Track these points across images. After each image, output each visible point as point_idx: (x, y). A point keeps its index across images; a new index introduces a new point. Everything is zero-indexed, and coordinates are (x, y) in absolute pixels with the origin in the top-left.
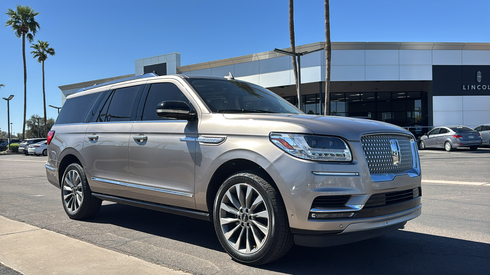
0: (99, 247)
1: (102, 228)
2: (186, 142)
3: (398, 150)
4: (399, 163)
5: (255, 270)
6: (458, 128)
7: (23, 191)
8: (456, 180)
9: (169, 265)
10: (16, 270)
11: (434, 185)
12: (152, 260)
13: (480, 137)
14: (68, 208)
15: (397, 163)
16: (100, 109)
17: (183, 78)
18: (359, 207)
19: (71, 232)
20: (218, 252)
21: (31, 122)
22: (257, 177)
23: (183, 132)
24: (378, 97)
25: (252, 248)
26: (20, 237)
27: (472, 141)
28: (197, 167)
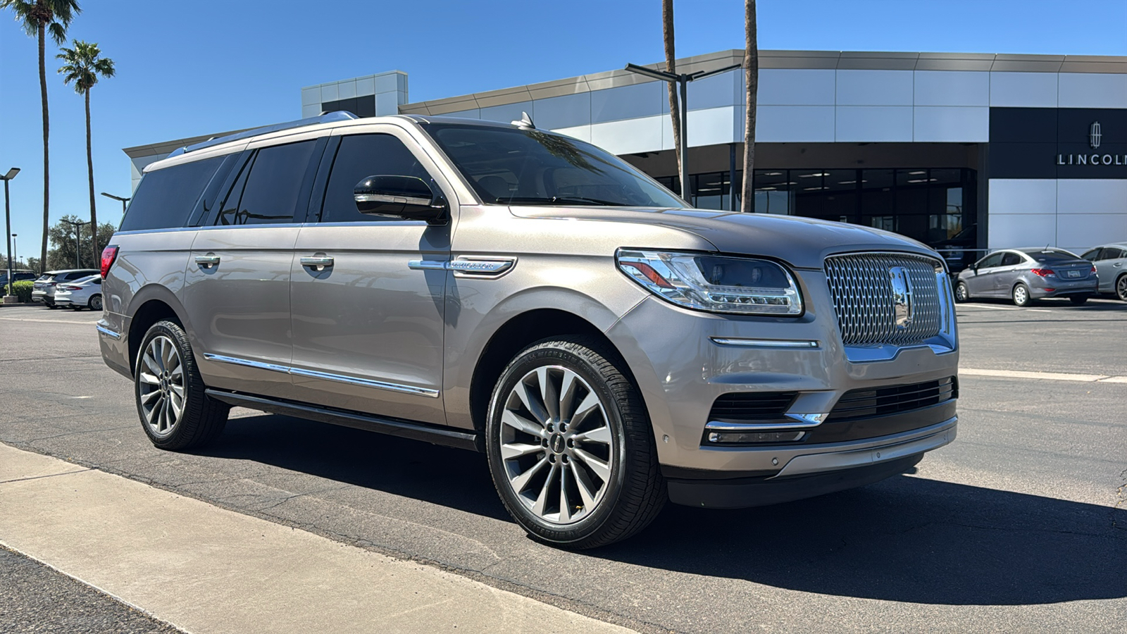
0: (225, 508)
1: (230, 469)
2: (423, 271)
3: (908, 291)
4: (908, 321)
5: (580, 559)
6: (1043, 252)
7: (45, 387)
8: (1036, 369)
9: (385, 549)
10: (36, 559)
11: (987, 381)
12: (345, 538)
13: (1094, 273)
14: (151, 423)
15: (905, 322)
16: (221, 198)
17: (417, 122)
18: (816, 419)
19: (159, 477)
20: (497, 520)
21: (61, 233)
22: (586, 351)
23: (417, 248)
24: (863, 181)
25: (572, 511)
26: (42, 486)
27: (1076, 283)
28: (449, 328)
